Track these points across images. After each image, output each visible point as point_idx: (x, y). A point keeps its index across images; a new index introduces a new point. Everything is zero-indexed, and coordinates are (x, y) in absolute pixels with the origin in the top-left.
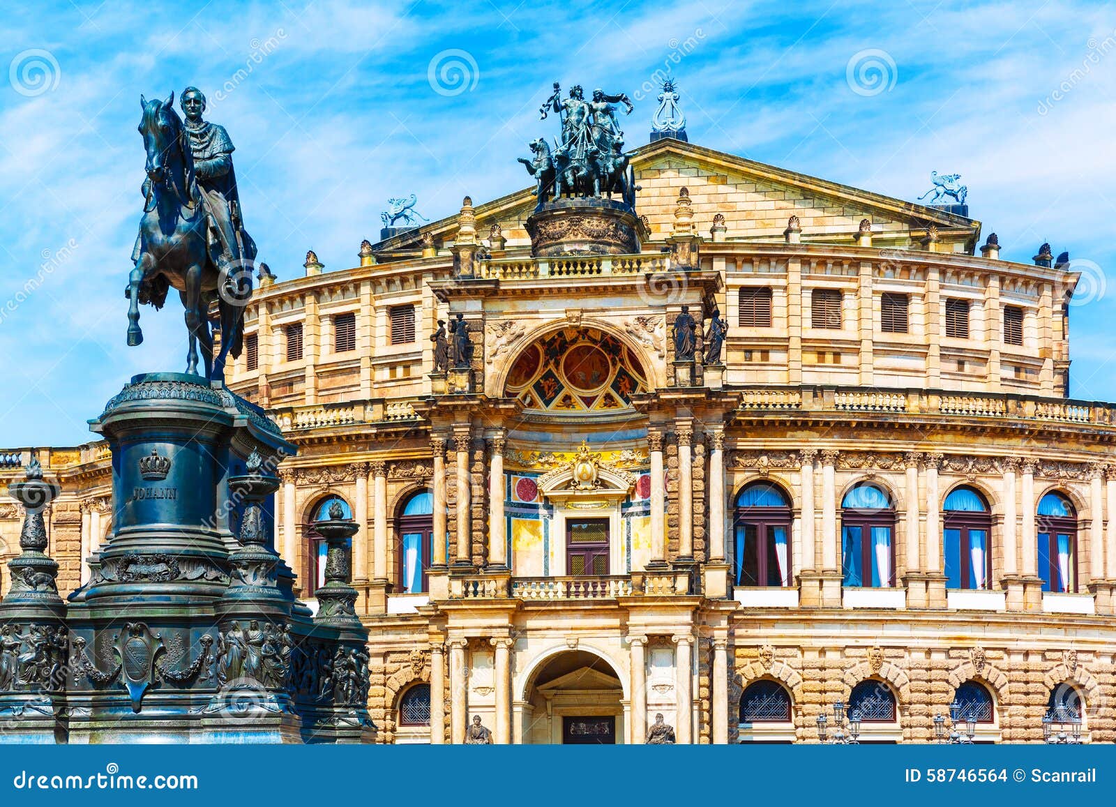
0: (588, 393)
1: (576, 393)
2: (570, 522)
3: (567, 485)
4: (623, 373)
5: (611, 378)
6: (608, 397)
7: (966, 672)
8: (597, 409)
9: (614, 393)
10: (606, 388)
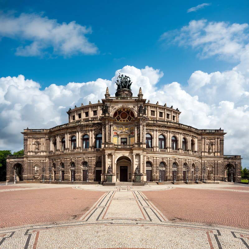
0: (124, 120)
1: (122, 119)
2: (121, 138)
3: (121, 133)
4: (129, 117)
5: (127, 117)
6: (127, 120)
8: (125, 122)
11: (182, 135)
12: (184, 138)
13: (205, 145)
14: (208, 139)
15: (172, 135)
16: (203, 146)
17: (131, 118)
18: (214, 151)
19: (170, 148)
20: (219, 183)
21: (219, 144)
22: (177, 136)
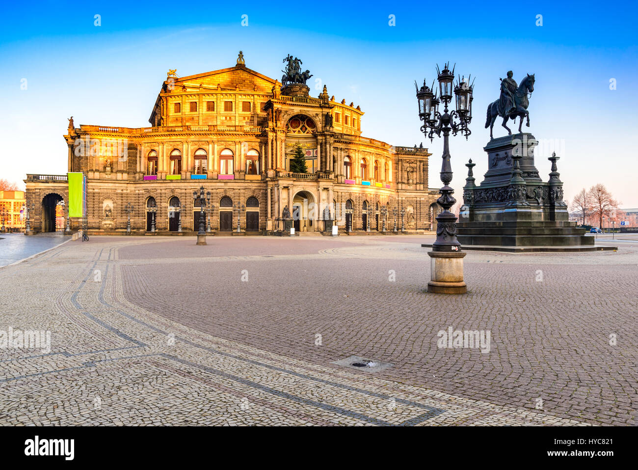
0: (294, 130)
1: (292, 129)
3: (292, 151)
4: (304, 126)
5: (301, 126)
6: (299, 131)
7: (364, 199)
8: (296, 134)
9: (301, 131)
10: (299, 129)
11: (373, 157)
12: (376, 161)
13: (403, 171)
14: (408, 162)
15: (361, 156)
16: (400, 173)
17: (306, 129)
18: (415, 182)
19: (359, 178)
20: (424, 233)
21: (422, 172)
22: (368, 158)
